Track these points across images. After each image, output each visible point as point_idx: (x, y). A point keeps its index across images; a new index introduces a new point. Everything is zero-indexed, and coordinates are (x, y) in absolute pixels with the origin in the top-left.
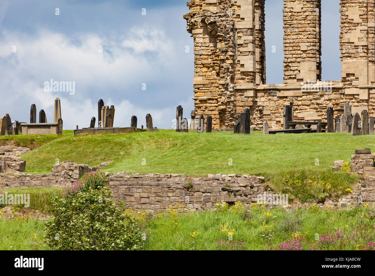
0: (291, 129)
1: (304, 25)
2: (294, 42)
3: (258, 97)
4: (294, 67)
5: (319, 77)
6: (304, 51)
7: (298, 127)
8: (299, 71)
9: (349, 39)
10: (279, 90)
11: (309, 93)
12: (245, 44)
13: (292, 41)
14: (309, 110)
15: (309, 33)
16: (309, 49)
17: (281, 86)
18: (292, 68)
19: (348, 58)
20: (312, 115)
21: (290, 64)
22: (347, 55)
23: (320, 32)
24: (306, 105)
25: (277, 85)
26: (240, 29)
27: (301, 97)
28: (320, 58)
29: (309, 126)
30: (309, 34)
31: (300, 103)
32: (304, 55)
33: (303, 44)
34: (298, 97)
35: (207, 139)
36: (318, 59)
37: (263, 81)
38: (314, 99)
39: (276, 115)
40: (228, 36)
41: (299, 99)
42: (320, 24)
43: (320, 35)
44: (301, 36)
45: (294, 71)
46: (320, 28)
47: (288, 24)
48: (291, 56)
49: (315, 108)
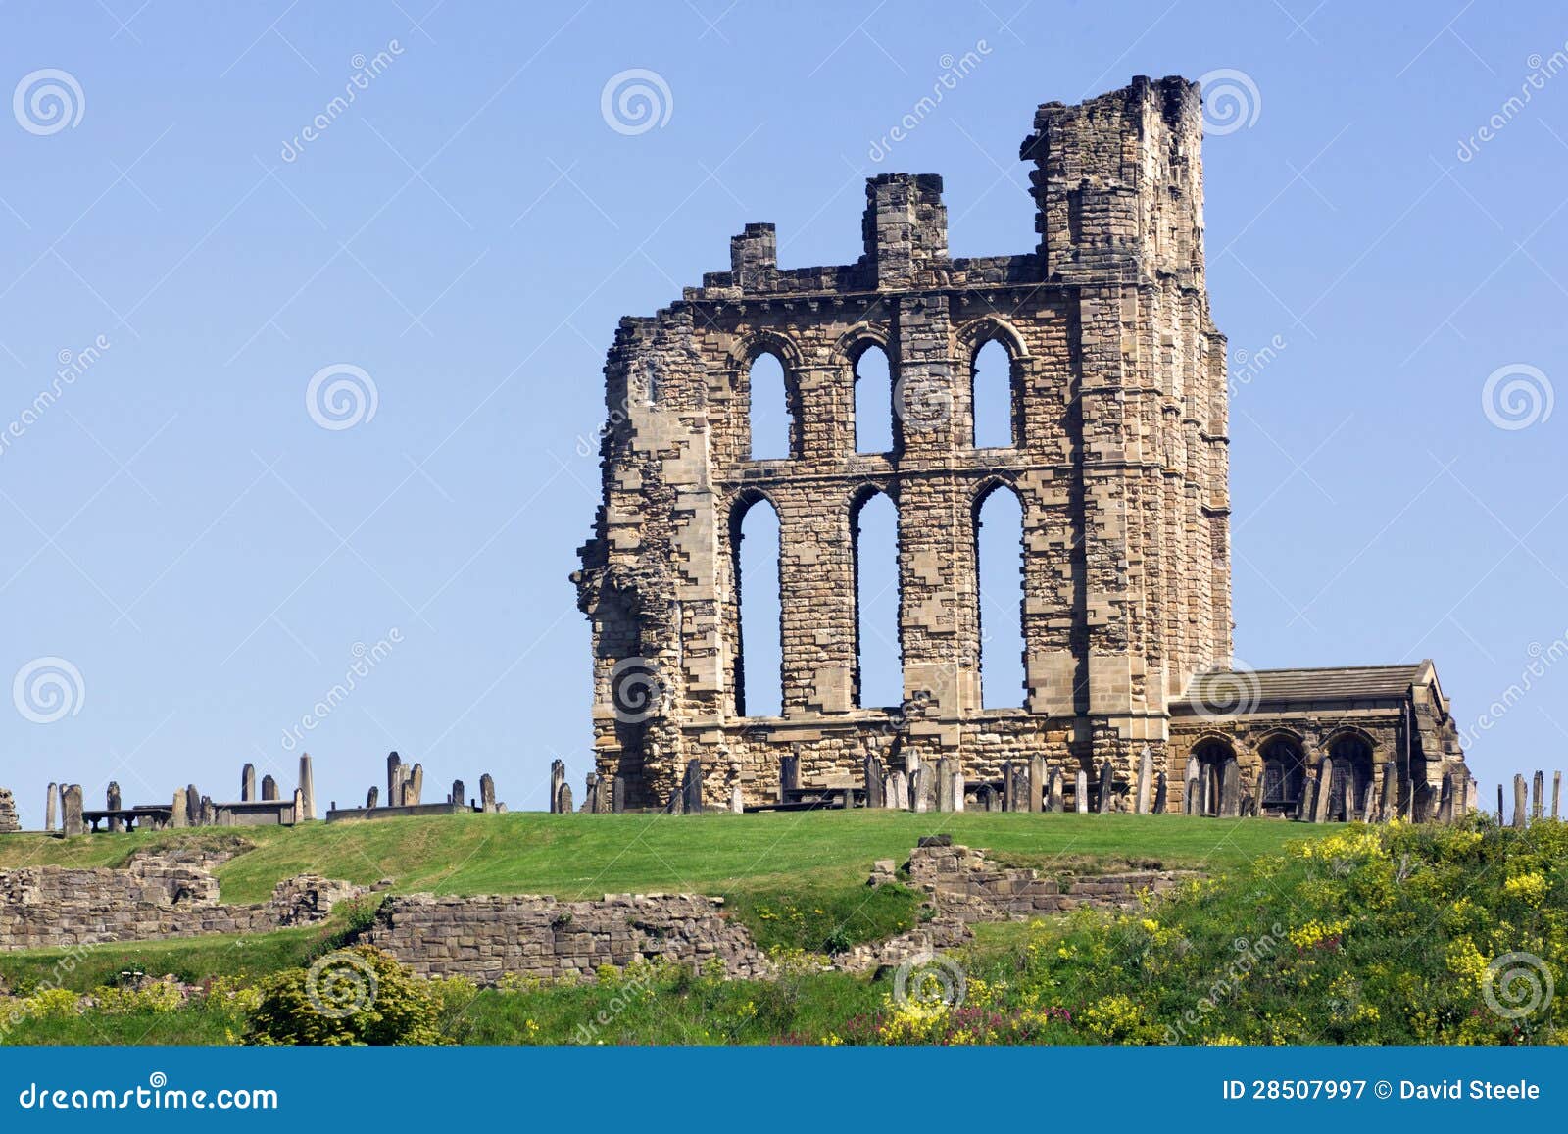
1: (822, 592)
2: (801, 628)
3: (729, 744)
4: (804, 679)
5: (856, 700)
6: (823, 647)
8: (814, 688)
9: (916, 619)
10: (772, 729)
11: (835, 735)
12: (700, 632)
13: (797, 625)
14: (834, 769)
15: (833, 607)
16: (834, 641)
17: (775, 718)
18: (800, 683)
19: (916, 660)
20: (844, 779)
21: (795, 675)
22: (914, 652)
23: (857, 604)
24: (828, 759)
25: (768, 718)
26: (689, 602)
27: (817, 742)
28: (857, 659)
30: (834, 610)
31: (816, 755)
32: (824, 655)
33: (821, 631)
34: (812, 742)
36: (854, 662)
37: (740, 709)
38: (846, 746)
39: (768, 780)
40: (663, 616)
41: (815, 746)
42: (856, 590)
43: (857, 612)
44: (816, 615)
45: (803, 688)
46: (856, 596)
47: (786, 592)
48: (796, 656)
49: (849, 766)
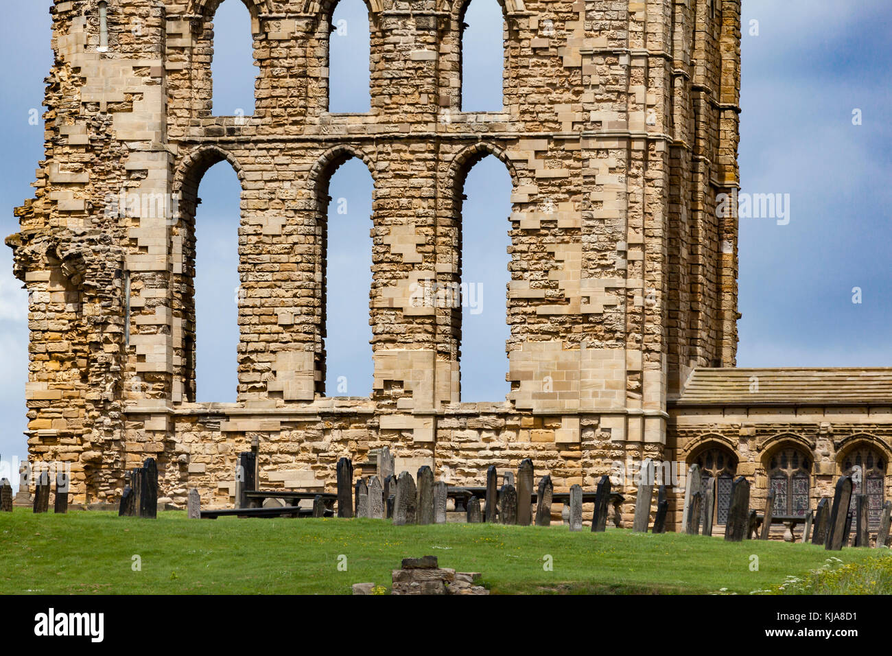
0: (251, 508)
1: (286, 266)
2: (262, 306)
3: (177, 432)
4: (261, 362)
5: (320, 388)
6: (286, 327)
7: (269, 503)
8: (274, 373)
9: (391, 300)
10: (226, 417)
11: (297, 425)
12: (149, 306)
13: (258, 302)
14: (294, 464)
15: (298, 284)
16: (298, 321)
17: (231, 406)
18: (258, 366)
19: (388, 345)
20: (301, 477)
21: (253, 357)
22: (388, 336)
23: (324, 282)
24: (288, 453)
25: (222, 404)
26: (138, 272)
27: (277, 432)
28: (323, 342)
29: (295, 502)
30: (299, 287)
31: (274, 447)
32: (286, 336)
33: (284, 309)
34: (269, 433)
35: (56, 529)
36: (319, 346)
37: (190, 393)
38: (307, 439)
39: (220, 474)
40: (109, 287)
41: (273, 437)
42: (324, 264)
43: (324, 290)
44: (281, 292)
45: (261, 372)
46: (324, 272)
47: (248, 263)
48: (255, 337)
49: (309, 461)
